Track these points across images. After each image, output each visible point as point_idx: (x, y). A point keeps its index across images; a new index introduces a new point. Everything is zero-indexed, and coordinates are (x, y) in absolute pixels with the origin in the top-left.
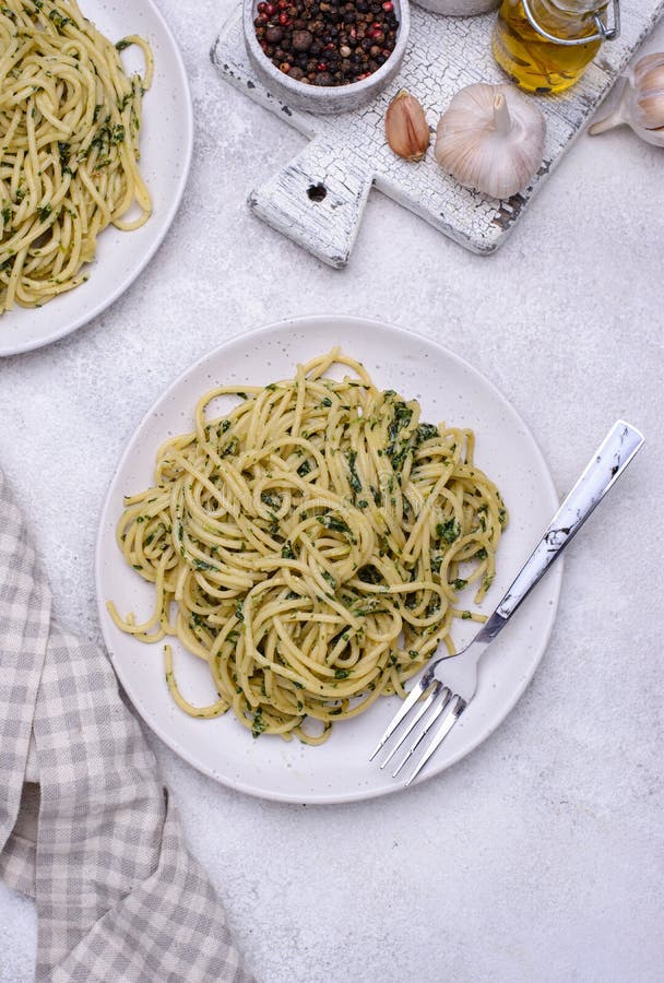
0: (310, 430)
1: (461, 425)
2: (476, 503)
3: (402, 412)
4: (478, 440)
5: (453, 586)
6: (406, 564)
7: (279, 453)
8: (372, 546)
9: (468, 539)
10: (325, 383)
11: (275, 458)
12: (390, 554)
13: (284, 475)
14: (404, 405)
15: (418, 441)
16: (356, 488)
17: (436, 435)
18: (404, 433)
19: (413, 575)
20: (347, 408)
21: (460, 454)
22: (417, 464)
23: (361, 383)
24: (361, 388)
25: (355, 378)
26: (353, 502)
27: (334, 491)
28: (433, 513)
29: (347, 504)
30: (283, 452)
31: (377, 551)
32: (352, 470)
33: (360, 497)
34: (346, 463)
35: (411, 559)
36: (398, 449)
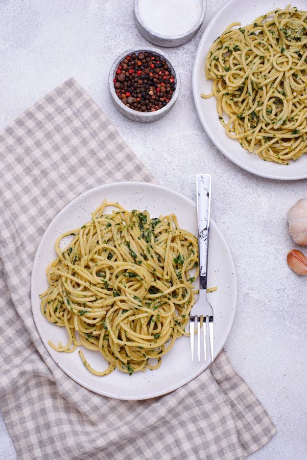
0: (107, 239)
1: (168, 214)
2: (186, 244)
3: (142, 218)
4: (178, 217)
5: (190, 282)
6: (167, 280)
7: (97, 253)
8: (150, 278)
9: (189, 260)
10: (105, 217)
11: (96, 256)
12: (159, 278)
13: (103, 262)
14: (141, 214)
15: (153, 227)
16: (134, 257)
17: (160, 222)
18: (146, 226)
19: (171, 283)
20: (118, 224)
21: (173, 226)
22: (156, 237)
23: (120, 211)
24: (121, 213)
25: (117, 210)
26: (135, 262)
27: (126, 261)
28: (170, 255)
29: (133, 264)
30: (99, 253)
31: (153, 279)
32: (130, 250)
33: (137, 260)
34: (126, 247)
35: (168, 277)
36: (146, 234)
